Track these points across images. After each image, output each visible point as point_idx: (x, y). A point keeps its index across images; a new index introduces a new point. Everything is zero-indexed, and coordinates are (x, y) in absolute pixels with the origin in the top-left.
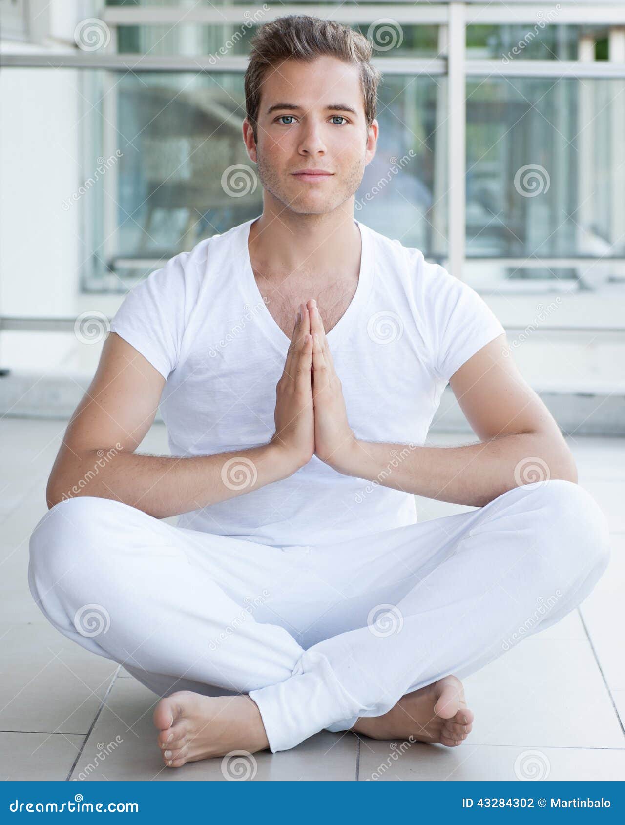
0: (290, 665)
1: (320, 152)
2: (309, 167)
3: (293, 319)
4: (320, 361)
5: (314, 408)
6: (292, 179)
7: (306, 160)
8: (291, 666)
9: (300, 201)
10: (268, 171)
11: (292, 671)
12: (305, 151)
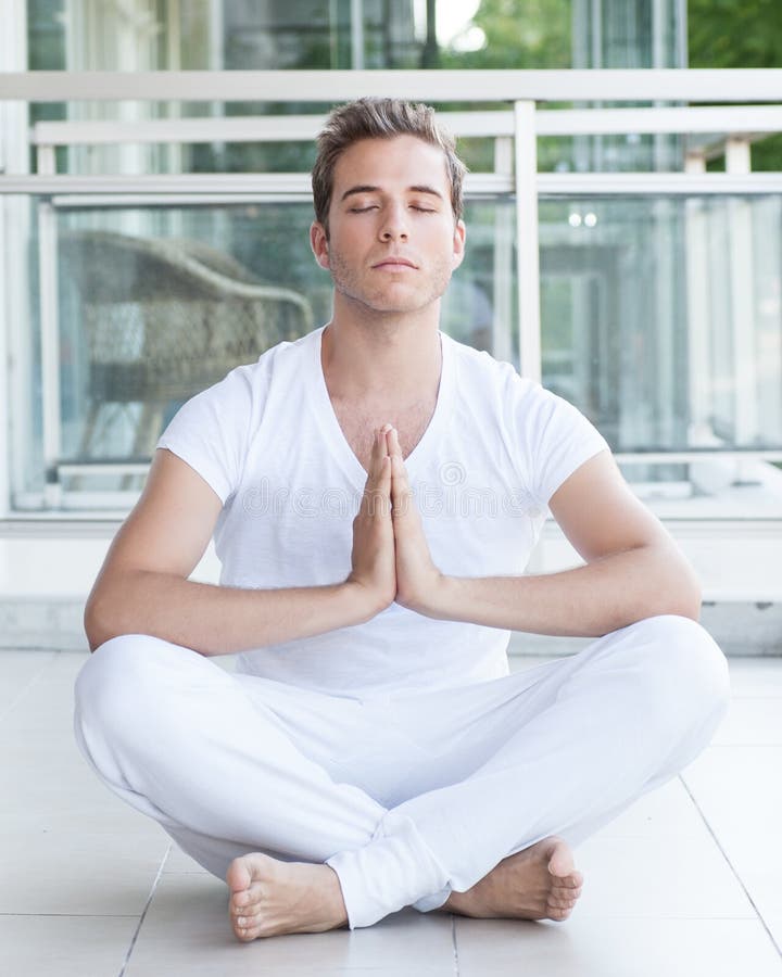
0: (371, 828)
1: (403, 236)
2: (391, 254)
3: (369, 443)
4: (401, 487)
5: (395, 540)
6: (372, 272)
7: (388, 248)
8: (372, 830)
9: (381, 295)
10: (344, 267)
11: (372, 836)
12: (387, 236)
